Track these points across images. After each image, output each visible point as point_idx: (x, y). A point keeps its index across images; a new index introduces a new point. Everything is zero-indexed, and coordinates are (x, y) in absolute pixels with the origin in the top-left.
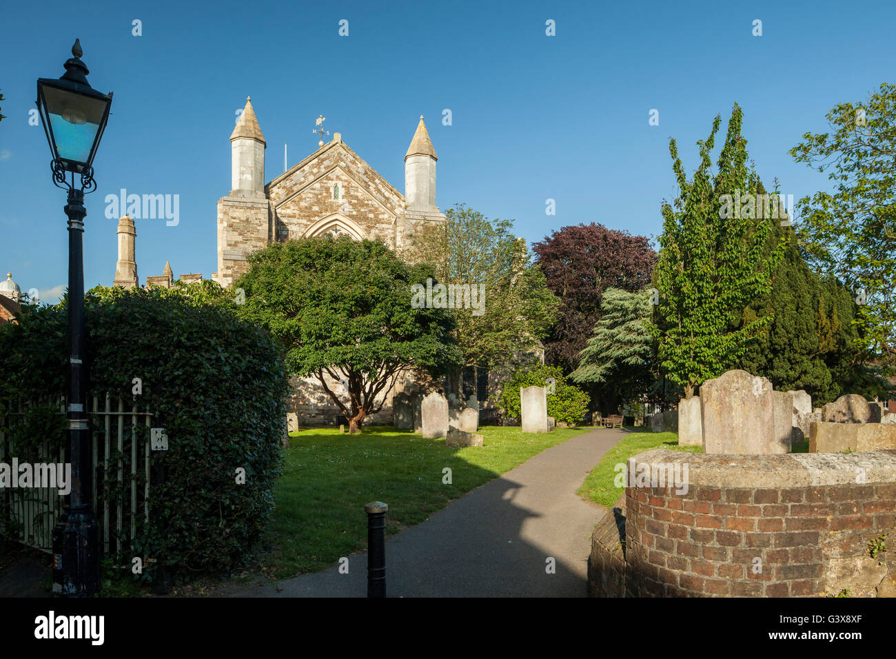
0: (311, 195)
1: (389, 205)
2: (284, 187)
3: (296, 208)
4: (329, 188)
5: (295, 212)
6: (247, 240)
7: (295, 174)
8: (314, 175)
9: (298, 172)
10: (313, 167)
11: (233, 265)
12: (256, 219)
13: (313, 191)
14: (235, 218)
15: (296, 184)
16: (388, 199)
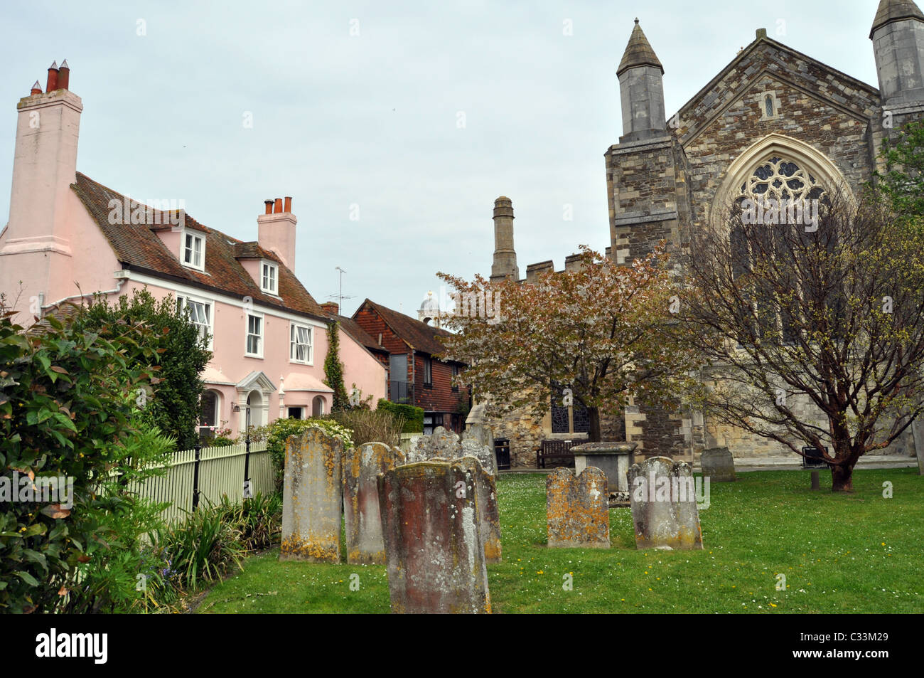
0: (731, 120)
1: (854, 107)
2: (692, 118)
3: (713, 140)
4: (757, 103)
5: (710, 146)
6: (647, 195)
7: (705, 97)
8: (733, 91)
9: (710, 93)
10: (731, 80)
11: (629, 231)
12: (657, 164)
13: (731, 114)
14: (628, 169)
15: (708, 110)
16: (849, 98)
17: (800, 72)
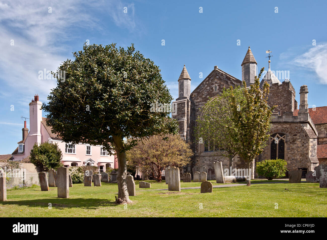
2: (197, 93)
3: (201, 98)
4: (213, 87)
5: (200, 100)
7: (200, 87)
8: (207, 84)
10: (207, 81)
12: (182, 107)
13: (206, 91)
15: (201, 90)
17: (224, 78)
